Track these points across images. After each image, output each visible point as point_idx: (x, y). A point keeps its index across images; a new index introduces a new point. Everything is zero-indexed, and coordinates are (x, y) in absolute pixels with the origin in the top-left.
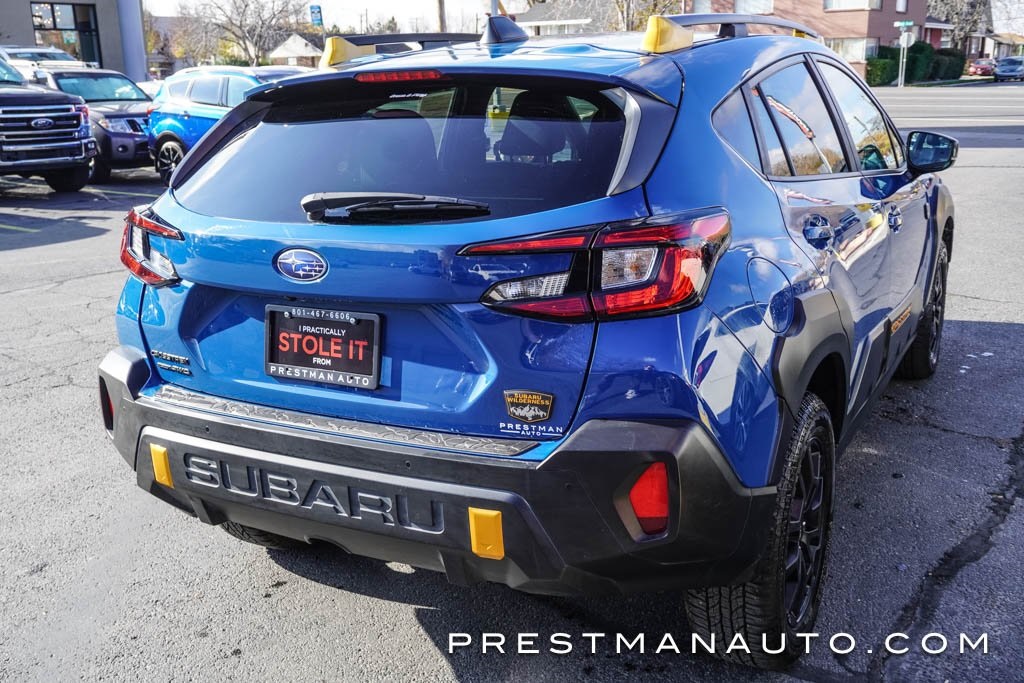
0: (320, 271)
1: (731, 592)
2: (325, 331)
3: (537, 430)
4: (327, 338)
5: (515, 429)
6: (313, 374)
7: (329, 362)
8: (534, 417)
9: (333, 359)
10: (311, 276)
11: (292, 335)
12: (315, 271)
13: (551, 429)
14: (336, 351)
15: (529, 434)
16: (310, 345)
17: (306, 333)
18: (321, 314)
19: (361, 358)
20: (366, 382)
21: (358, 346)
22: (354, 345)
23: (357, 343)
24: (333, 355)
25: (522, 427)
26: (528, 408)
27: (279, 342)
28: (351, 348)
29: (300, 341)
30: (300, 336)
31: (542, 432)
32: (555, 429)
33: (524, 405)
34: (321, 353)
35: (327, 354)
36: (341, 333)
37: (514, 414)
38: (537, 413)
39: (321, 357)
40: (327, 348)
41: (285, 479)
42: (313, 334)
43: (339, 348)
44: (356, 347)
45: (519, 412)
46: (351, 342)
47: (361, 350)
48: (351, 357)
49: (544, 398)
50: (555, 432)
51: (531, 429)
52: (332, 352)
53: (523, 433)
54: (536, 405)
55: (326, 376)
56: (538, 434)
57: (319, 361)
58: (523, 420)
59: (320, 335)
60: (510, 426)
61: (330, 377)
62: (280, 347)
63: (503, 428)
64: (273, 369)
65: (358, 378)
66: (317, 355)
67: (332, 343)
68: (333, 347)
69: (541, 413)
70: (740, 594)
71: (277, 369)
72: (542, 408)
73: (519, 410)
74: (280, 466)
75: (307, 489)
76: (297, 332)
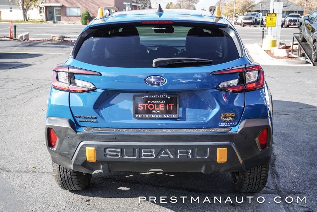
0: (163, 82)
1: (258, 168)
2: (157, 102)
3: (229, 124)
4: (158, 104)
5: (223, 125)
6: (153, 116)
7: (159, 111)
8: (230, 120)
9: (160, 110)
10: (160, 84)
11: (144, 104)
12: (161, 82)
13: (233, 123)
14: (161, 108)
15: (227, 126)
16: (151, 107)
17: (150, 103)
18: (156, 96)
19: (171, 109)
20: (174, 116)
21: (170, 105)
22: (169, 105)
23: (170, 104)
24: (160, 109)
25: (225, 124)
26: (228, 118)
27: (138, 107)
28: (168, 106)
29: (147, 106)
30: (147, 104)
31: (231, 124)
32: (235, 123)
33: (227, 117)
34: (156, 109)
35: (158, 109)
36: (163, 102)
37: (224, 120)
38: (231, 119)
39: (156, 110)
40: (158, 107)
41: (149, 150)
42: (152, 103)
43: (163, 107)
44: (169, 106)
45: (226, 119)
46: (168, 104)
47: (171, 107)
48: (168, 109)
49: (233, 115)
50: (235, 124)
51: (228, 124)
52: (160, 108)
53: (225, 125)
54: (231, 117)
55: (159, 116)
56: (230, 125)
57: (155, 111)
58: (226, 122)
59: (155, 103)
60: (222, 124)
61: (160, 116)
62: (139, 109)
63: (220, 125)
64: (137, 116)
65: (171, 115)
66: (154, 109)
67: (160, 105)
68: (160, 106)
69: (232, 119)
70: (260, 168)
71: (139, 116)
72: (232, 117)
73: (225, 119)
74: (148, 146)
75: (159, 152)
76: (146, 103)
